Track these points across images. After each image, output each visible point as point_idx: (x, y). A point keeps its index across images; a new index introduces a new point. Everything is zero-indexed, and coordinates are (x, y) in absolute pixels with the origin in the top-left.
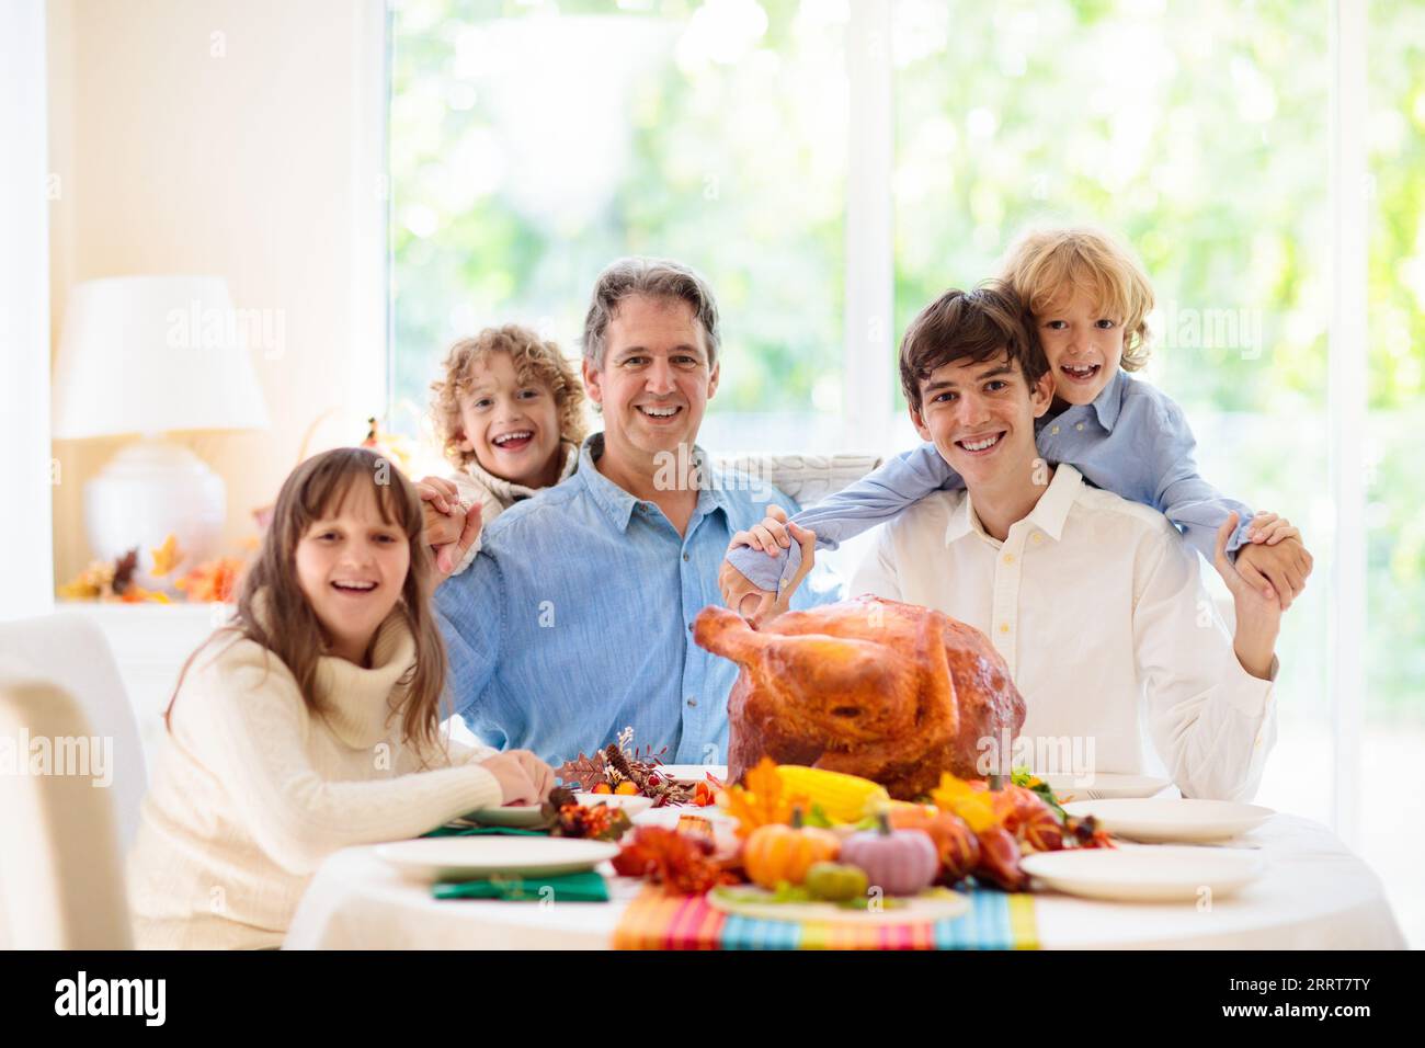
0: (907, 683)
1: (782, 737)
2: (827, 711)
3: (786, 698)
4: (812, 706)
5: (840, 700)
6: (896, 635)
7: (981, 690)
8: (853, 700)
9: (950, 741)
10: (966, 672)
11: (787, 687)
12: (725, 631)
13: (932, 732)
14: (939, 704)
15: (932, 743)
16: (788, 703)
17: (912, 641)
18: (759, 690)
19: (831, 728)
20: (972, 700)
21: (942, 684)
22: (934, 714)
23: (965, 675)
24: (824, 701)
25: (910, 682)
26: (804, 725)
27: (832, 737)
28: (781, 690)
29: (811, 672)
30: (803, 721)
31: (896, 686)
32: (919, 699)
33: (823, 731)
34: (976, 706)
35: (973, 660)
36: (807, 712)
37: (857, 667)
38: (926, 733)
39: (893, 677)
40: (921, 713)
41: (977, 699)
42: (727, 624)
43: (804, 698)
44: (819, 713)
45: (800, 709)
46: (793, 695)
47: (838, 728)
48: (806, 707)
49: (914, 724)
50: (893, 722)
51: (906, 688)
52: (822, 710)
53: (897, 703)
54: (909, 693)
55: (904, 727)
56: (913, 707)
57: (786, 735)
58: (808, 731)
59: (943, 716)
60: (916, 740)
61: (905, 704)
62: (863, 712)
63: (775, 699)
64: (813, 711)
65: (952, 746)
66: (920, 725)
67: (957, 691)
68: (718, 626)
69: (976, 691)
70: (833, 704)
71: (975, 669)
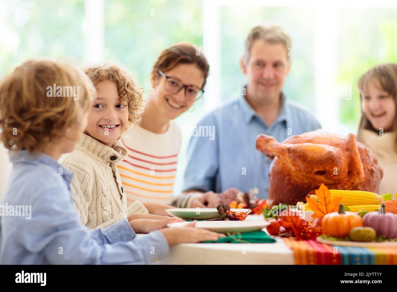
0: (344, 161)
1: (293, 184)
2: (313, 173)
3: (296, 168)
4: (307, 171)
5: (319, 168)
6: (337, 143)
7: (370, 164)
8: (324, 168)
9: (361, 184)
10: (365, 157)
11: (297, 164)
12: (269, 144)
13: (355, 180)
14: (357, 169)
15: (355, 184)
16: (297, 170)
17: (344, 145)
18: (284, 166)
19: (314, 180)
20: (368, 168)
21: (357, 161)
22: (355, 173)
23: (364, 158)
24: (312, 169)
25: (345, 160)
26: (302, 179)
27: (314, 184)
28: (294, 165)
29: (307, 157)
30: (302, 177)
31: (341, 162)
32: (349, 167)
33: (310, 181)
34: (369, 170)
35: (367, 153)
36: (305, 173)
37: (325, 154)
38: (352, 181)
39: (340, 158)
40: (350, 173)
41: (370, 168)
42: (269, 141)
43: (304, 168)
44: (310, 173)
45: (302, 172)
46: (299, 167)
47: (317, 179)
48: (304, 171)
49: (347, 177)
50: (340, 176)
51: (344, 163)
52: (311, 173)
53: (341, 168)
54: (346, 165)
55: (344, 178)
56: (347, 170)
57: (295, 183)
58: (303, 181)
59: (359, 174)
60: (348, 183)
61: (344, 169)
62: (328, 173)
63: (290, 169)
64: (307, 173)
65: (361, 186)
66: (349, 177)
67: (363, 164)
68: (266, 142)
69: (368, 164)
70: (316, 170)
71: (368, 155)
